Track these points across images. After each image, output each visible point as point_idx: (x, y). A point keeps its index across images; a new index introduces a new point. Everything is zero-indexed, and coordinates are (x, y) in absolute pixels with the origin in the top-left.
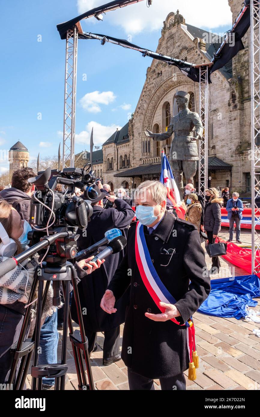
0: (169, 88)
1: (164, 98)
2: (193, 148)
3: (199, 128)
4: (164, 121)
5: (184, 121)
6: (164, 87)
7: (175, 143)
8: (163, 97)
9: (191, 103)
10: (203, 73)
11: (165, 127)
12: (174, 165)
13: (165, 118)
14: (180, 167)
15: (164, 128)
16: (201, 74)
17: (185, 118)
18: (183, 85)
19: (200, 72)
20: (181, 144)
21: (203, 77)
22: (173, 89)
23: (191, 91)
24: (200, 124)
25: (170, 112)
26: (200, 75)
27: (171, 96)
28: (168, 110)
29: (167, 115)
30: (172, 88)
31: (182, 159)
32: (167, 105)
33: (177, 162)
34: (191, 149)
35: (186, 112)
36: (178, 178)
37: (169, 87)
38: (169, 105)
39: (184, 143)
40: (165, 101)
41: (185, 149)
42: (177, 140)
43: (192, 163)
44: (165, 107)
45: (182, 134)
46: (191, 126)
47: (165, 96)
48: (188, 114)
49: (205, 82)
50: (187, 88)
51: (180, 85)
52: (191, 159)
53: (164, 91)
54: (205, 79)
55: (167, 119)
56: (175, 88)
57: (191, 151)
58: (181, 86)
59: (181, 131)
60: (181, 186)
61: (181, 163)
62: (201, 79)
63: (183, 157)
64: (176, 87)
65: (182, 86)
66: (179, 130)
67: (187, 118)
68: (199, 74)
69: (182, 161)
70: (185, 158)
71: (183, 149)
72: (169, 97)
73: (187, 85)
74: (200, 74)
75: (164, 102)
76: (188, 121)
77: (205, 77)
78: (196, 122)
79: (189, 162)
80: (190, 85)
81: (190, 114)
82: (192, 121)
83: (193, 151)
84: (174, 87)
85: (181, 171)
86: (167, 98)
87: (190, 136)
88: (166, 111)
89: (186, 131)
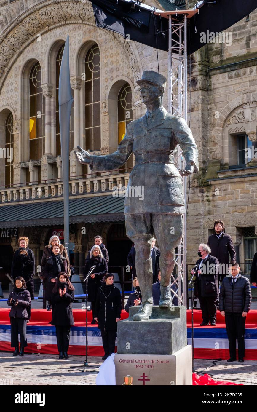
0: (38, 29)
1: (26, 50)
2: (176, 189)
3: (192, 149)
4: (26, 105)
5: (157, 133)
6: (26, 25)
7: (139, 177)
8: (25, 48)
9: (91, 66)
10: (175, 29)
11: (28, 119)
12: (135, 222)
13: (27, 96)
14: (149, 226)
15: (26, 122)
16: (172, 31)
17: (160, 127)
18: (73, 25)
19: (170, 26)
20: (153, 180)
21: (175, 36)
22: (49, 33)
23: (91, 39)
24: (191, 141)
25: (39, 84)
26: (170, 33)
27: (44, 48)
28: (34, 79)
29: (32, 90)
30: (47, 28)
31: (154, 211)
32: (34, 67)
33: (142, 216)
34: (173, 191)
35: (161, 114)
36: (144, 250)
37: (39, 27)
38: (39, 68)
39: (158, 178)
40: (28, 59)
41: (161, 190)
42: (144, 172)
43: (175, 219)
44: (28, 72)
45: (155, 160)
46: (171, 144)
47: (28, 45)
48: (165, 119)
49: (180, 47)
50: (81, 32)
51: (66, 24)
52: (172, 211)
53: (28, 35)
54: (178, 41)
55: (32, 100)
56: (54, 31)
57: (173, 194)
58: (68, 26)
59: (151, 152)
60: (149, 267)
61: (149, 218)
62: (172, 42)
63: (157, 207)
64: (56, 28)
65: (71, 27)
66: (148, 152)
67: (162, 127)
68: (168, 32)
69: (151, 215)
70: (161, 209)
71: (156, 189)
72: (40, 50)
73: (81, 25)
74: (170, 30)
75: (25, 61)
76: (167, 134)
77: (180, 37)
78: (184, 136)
79: (169, 218)
80: (89, 25)
81: (169, 119)
82: (174, 134)
83: (178, 196)
84: (51, 27)
85: (150, 235)
86: (33, 50)
87: (170, 163)
88: (31, 80)
89: (162, 153)
